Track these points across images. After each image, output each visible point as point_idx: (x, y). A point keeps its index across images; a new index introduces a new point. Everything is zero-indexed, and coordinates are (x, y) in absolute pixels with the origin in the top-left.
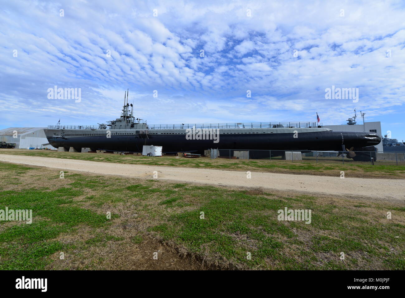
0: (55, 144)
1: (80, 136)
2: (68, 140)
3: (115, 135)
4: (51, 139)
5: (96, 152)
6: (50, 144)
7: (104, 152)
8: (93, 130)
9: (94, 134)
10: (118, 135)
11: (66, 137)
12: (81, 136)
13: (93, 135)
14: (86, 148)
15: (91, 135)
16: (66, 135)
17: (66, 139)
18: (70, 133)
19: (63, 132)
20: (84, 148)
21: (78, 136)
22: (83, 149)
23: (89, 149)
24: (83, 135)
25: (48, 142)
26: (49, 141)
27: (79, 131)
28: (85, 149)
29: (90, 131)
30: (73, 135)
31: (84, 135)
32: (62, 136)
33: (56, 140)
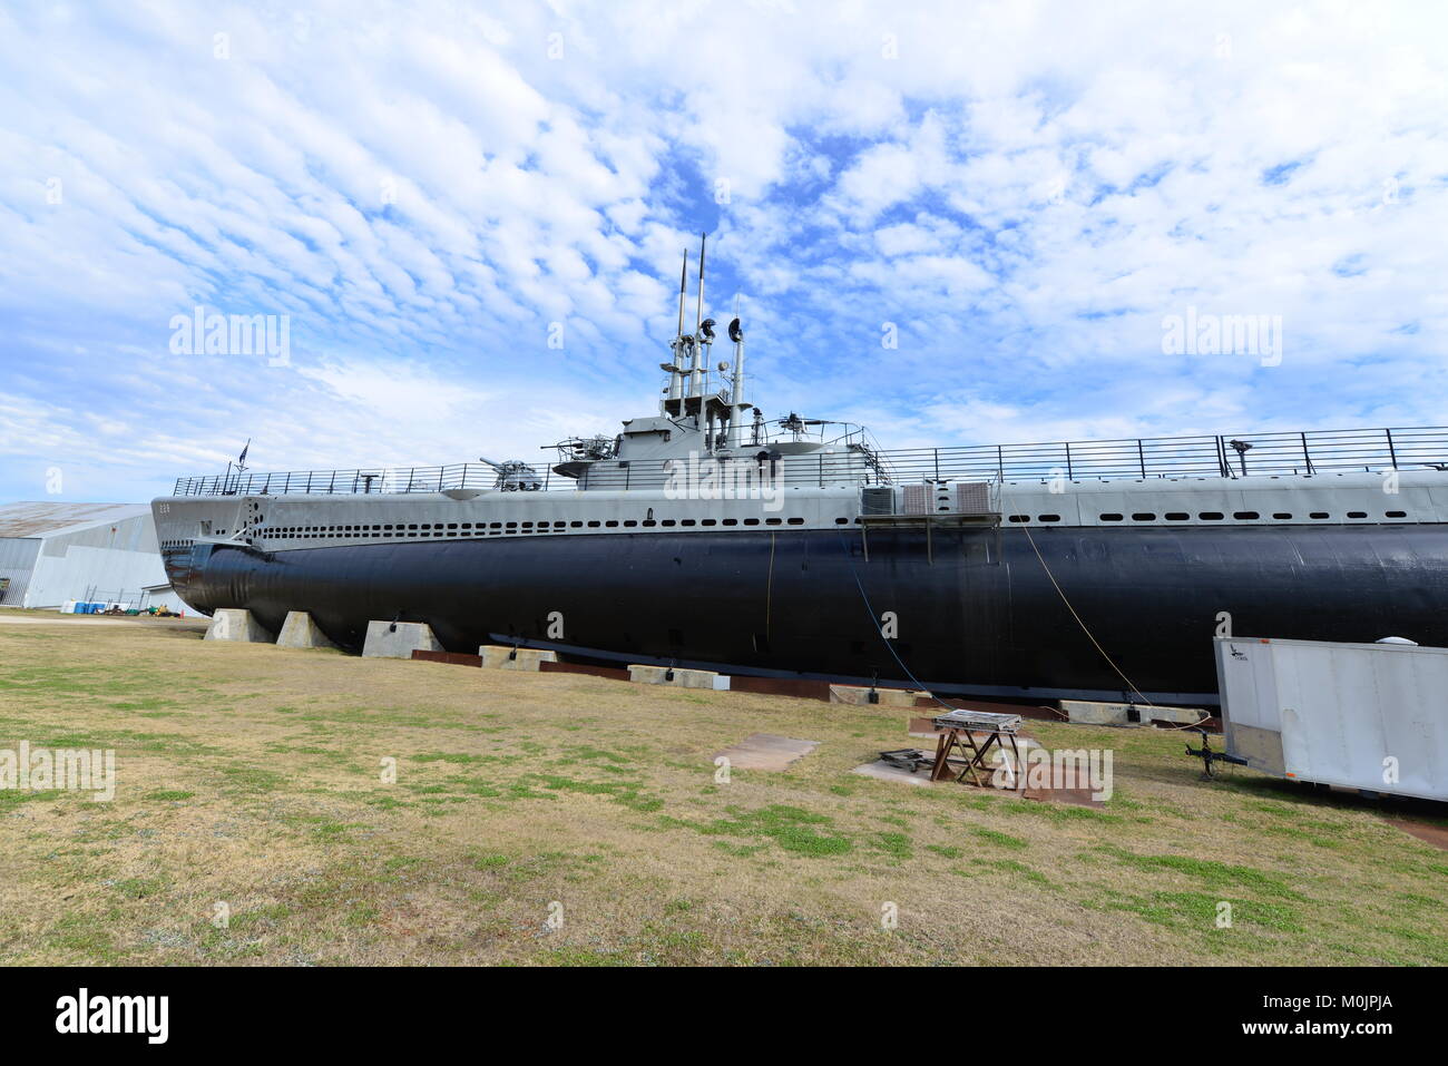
0: (200, 589)
1: (361, 541)
2: (281, 562)
3: (640, 529)
4: (179, 561)
5: (478, 662)
6: (173, 586)
7: (545, 666)
8: (459, 495)
9: (467, 526)
10: (658, 528)
11: (270, 545)
12: (370, 540)
13: (459, 530)
14: (400, 625)
15: (445, 530)
16: (271, 533)
17: (269, 558)
18: (299, 519)
19: (257, 514)
20: (388, 624)
21: (352, 541)
22: (376, 629)
23: (419, 635)
24: (382, 531)
25: (164, 580)
26: (170, 568)
27: (356, 503)
28: (393, 629)
29: (437, 503)
30: (317, 531)
31: (395, 531)
32: (249, 541)
33: (205, 563)
